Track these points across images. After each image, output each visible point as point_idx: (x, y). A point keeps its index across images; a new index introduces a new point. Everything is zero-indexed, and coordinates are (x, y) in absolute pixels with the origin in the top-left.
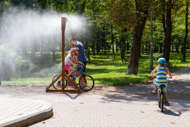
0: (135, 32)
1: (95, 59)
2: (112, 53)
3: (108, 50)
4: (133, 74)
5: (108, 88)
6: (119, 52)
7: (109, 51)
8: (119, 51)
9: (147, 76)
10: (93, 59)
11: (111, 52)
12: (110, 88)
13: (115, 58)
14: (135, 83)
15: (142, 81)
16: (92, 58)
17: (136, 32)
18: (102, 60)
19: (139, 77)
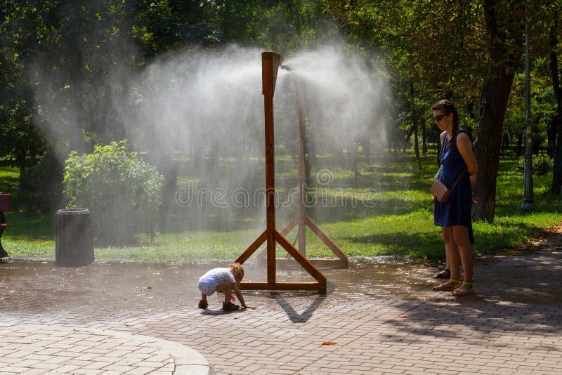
0: (487, 97)
1: (371, 173)
2: (415, 156)
3: (402, 150)
4: (482, 219)
5: (413, 270)
6: (429, 153)
7: (404, 151)
8: (429, 151)
9: (522, 225)
10: (366, 174)
11: (410, 153)
12: (420, 271)
13: (421, 168)
14: (494, 252)
15: (513, 243)
16: (365, 171)
17: (487, 99)
18: (390, 174)
19: (500, 229)
